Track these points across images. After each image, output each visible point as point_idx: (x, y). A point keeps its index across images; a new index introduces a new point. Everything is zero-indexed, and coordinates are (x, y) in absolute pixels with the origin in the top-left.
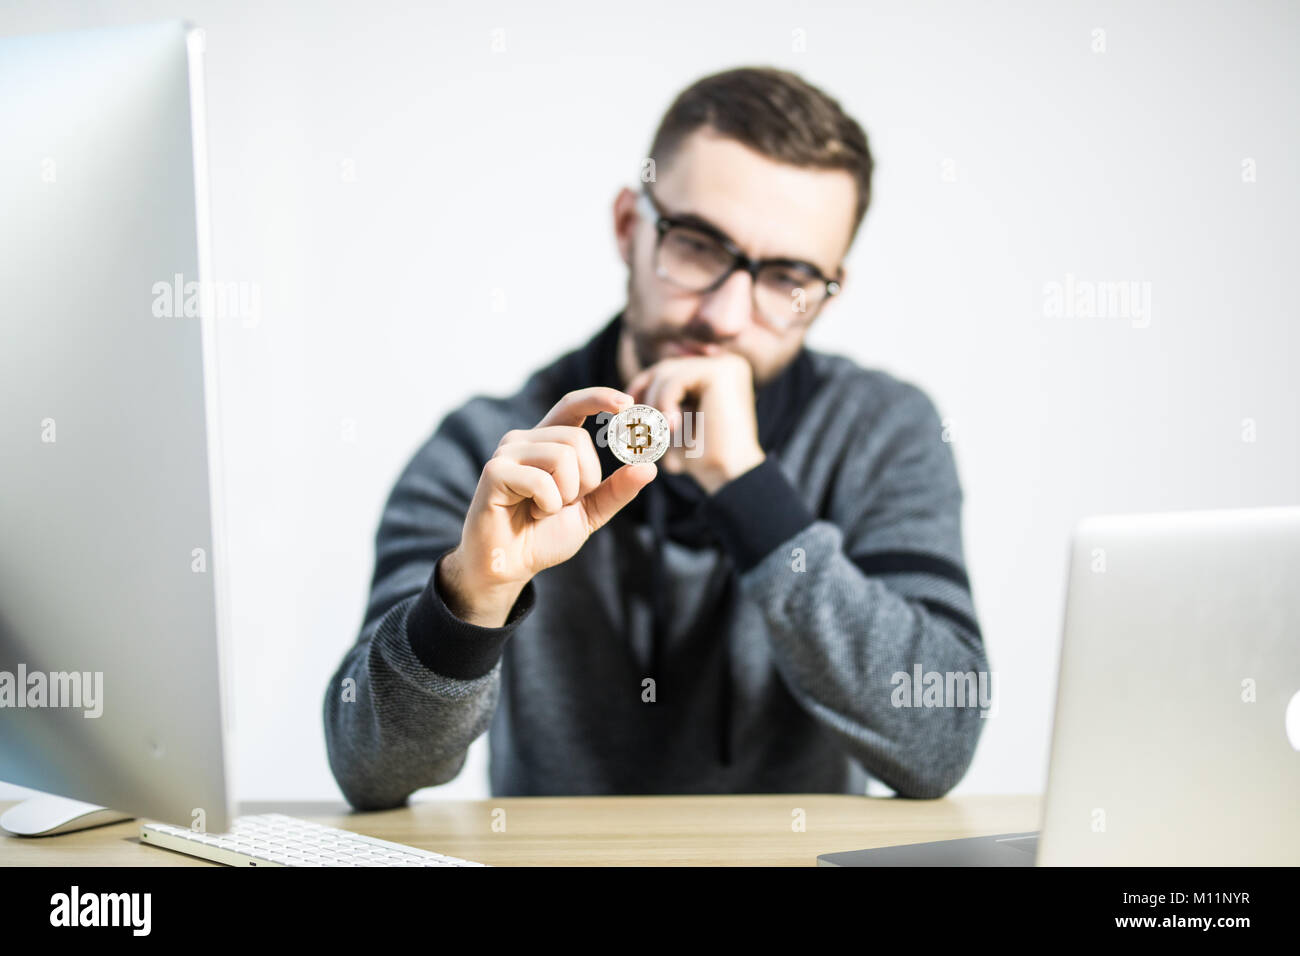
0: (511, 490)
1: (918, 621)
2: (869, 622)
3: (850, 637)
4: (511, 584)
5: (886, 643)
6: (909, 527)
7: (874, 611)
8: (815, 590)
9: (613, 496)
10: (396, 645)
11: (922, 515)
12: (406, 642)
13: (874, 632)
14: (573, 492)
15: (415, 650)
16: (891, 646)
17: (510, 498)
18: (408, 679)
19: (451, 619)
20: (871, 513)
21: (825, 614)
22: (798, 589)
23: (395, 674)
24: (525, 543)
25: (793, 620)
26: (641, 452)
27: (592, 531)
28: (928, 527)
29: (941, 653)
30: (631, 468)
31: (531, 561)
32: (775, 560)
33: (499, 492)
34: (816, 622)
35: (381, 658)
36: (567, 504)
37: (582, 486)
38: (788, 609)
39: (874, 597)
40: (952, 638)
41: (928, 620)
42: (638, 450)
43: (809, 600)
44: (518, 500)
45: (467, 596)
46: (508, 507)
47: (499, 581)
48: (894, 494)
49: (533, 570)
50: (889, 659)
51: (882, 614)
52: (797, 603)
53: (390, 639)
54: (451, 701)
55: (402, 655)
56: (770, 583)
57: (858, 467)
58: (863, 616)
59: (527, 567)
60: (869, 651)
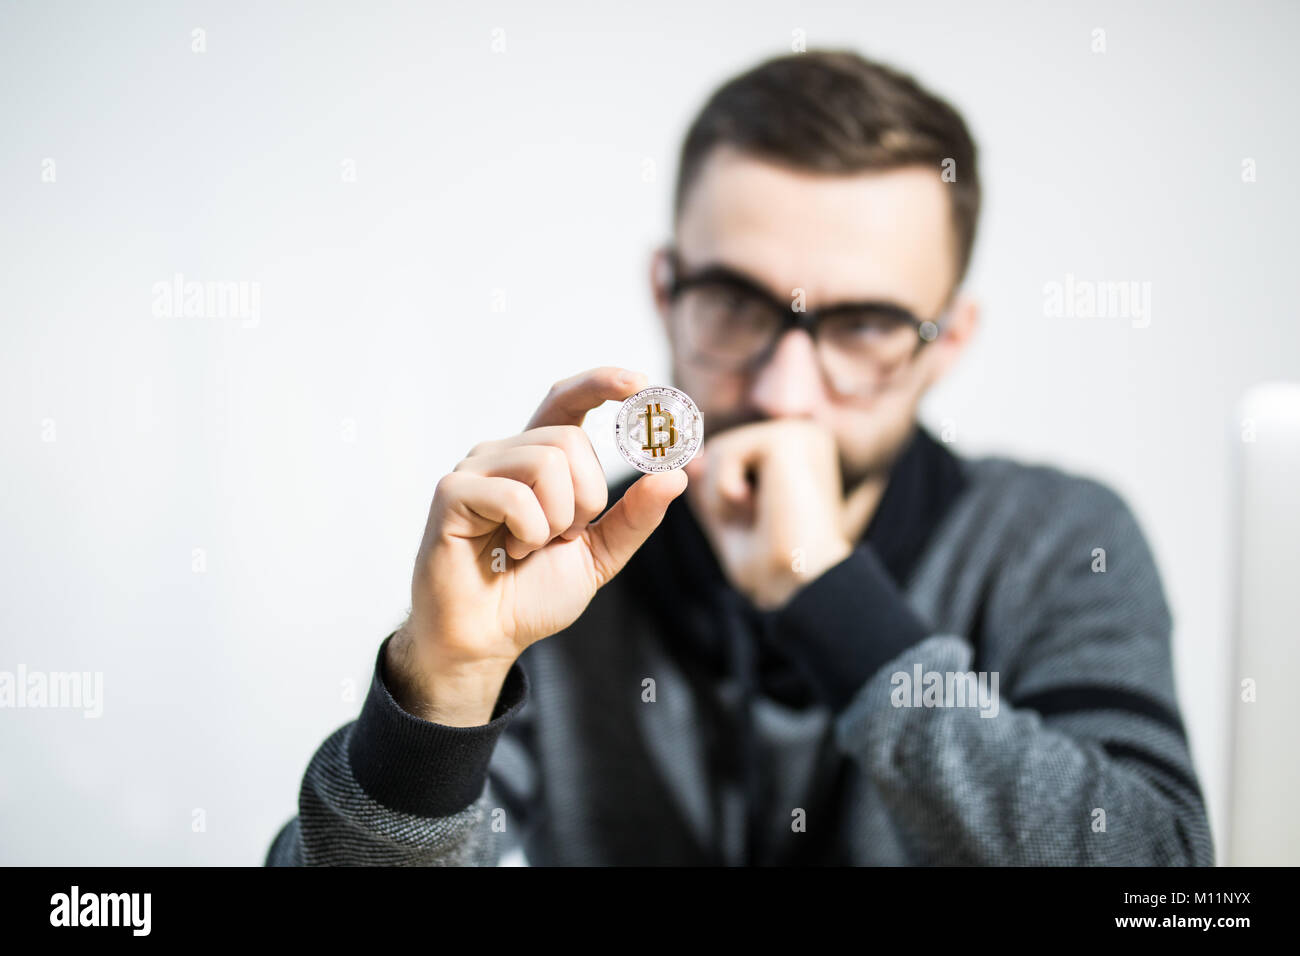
0: (474, 512)
1: (1091, 764)
2: (1016, 766)
3: (991, 791)
4: (485, 663)
5: (1044, 796)
6: (1091, 653)
7: (1023, 750)
8: (932, 728)
9: (628, 523)
10: (332, 773)
11: (1108, 636)
12: (347, 766)
13: (1024, 780)
14: (565, 519)
15: (358, 776)
16: (1052, 800)
17: (475, 525)
18: (351, 820)
19: (399, 713)
20: (1039, 637)
21: (951, 760)
22: (909, 728)
23: (335, 818)
24: (502, 596)
25: (906, 774)
26: (663, 455)
27: (602, 582)
28: (1118, 653)
29: (1126, 808)
30: (649, 478)
31: (511, 626)
32: (871, 691)
33: (456, 516)
34: (939, 772)
35: (316, 796)
36: (558, 540)
37: (578, 508)
38: (899, 759)
39: (1023, 733)
40: (1142, 784)
41: (1104, 763)
42: (658, 451)
43: (926, 741)
44: (487, 529)
45: (422, 683)
46: (472, 539)
47: (469, 656)
48: (1069, 611)
49: (516, 640)
50: (1050, 820)
51: (1036, 755)
52: (909, 750)
53: (326, 765)
54: (412, 850)
55: (339, 784)
56: (868, 725)
57: (1017, 579)
58: (1007, 760)
59: (507, 634)
60: (1020, 808)
